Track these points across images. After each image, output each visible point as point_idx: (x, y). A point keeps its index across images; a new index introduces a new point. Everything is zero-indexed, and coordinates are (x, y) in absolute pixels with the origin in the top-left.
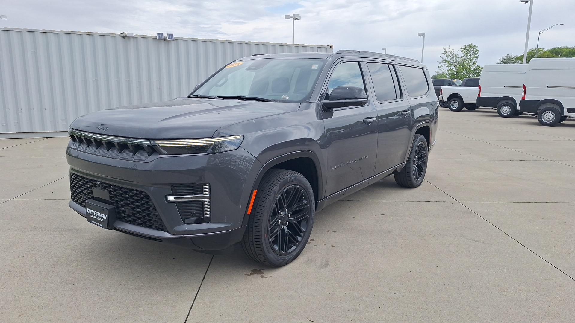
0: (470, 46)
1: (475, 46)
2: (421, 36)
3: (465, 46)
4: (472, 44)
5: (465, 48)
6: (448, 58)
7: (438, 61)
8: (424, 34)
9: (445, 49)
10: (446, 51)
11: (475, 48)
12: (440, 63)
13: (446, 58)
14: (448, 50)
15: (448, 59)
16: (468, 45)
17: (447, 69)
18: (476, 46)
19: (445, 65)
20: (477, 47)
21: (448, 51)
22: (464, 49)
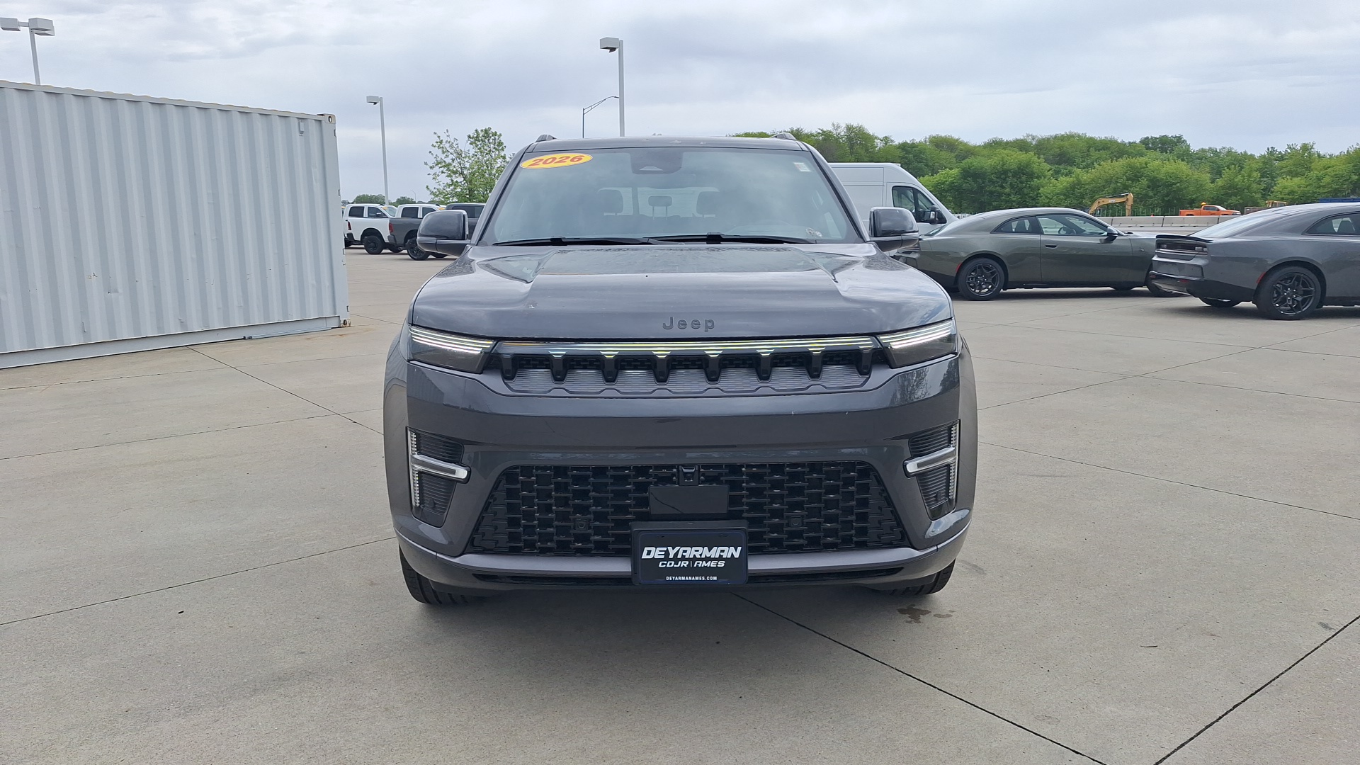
0: (486, 131)
1: (495, 134)
2: (375, 103)
3: (476, 131)
4: (490, 129)
5: (477, 137)
6: (447, 156)
7: (426, 164)
8: (381, 99)
9: (439, 137)
10: (441, 142)
11: (497, 137)
12: (431, 168)
13: (443, 156)
14: (444, 138)
15: (448, 160)
16: (482, 131)
17: (448, 180)
18: (498, 134)
19: (443, 172)
20: (501, 135)
21: (444, 141)
22: (475, 139)
